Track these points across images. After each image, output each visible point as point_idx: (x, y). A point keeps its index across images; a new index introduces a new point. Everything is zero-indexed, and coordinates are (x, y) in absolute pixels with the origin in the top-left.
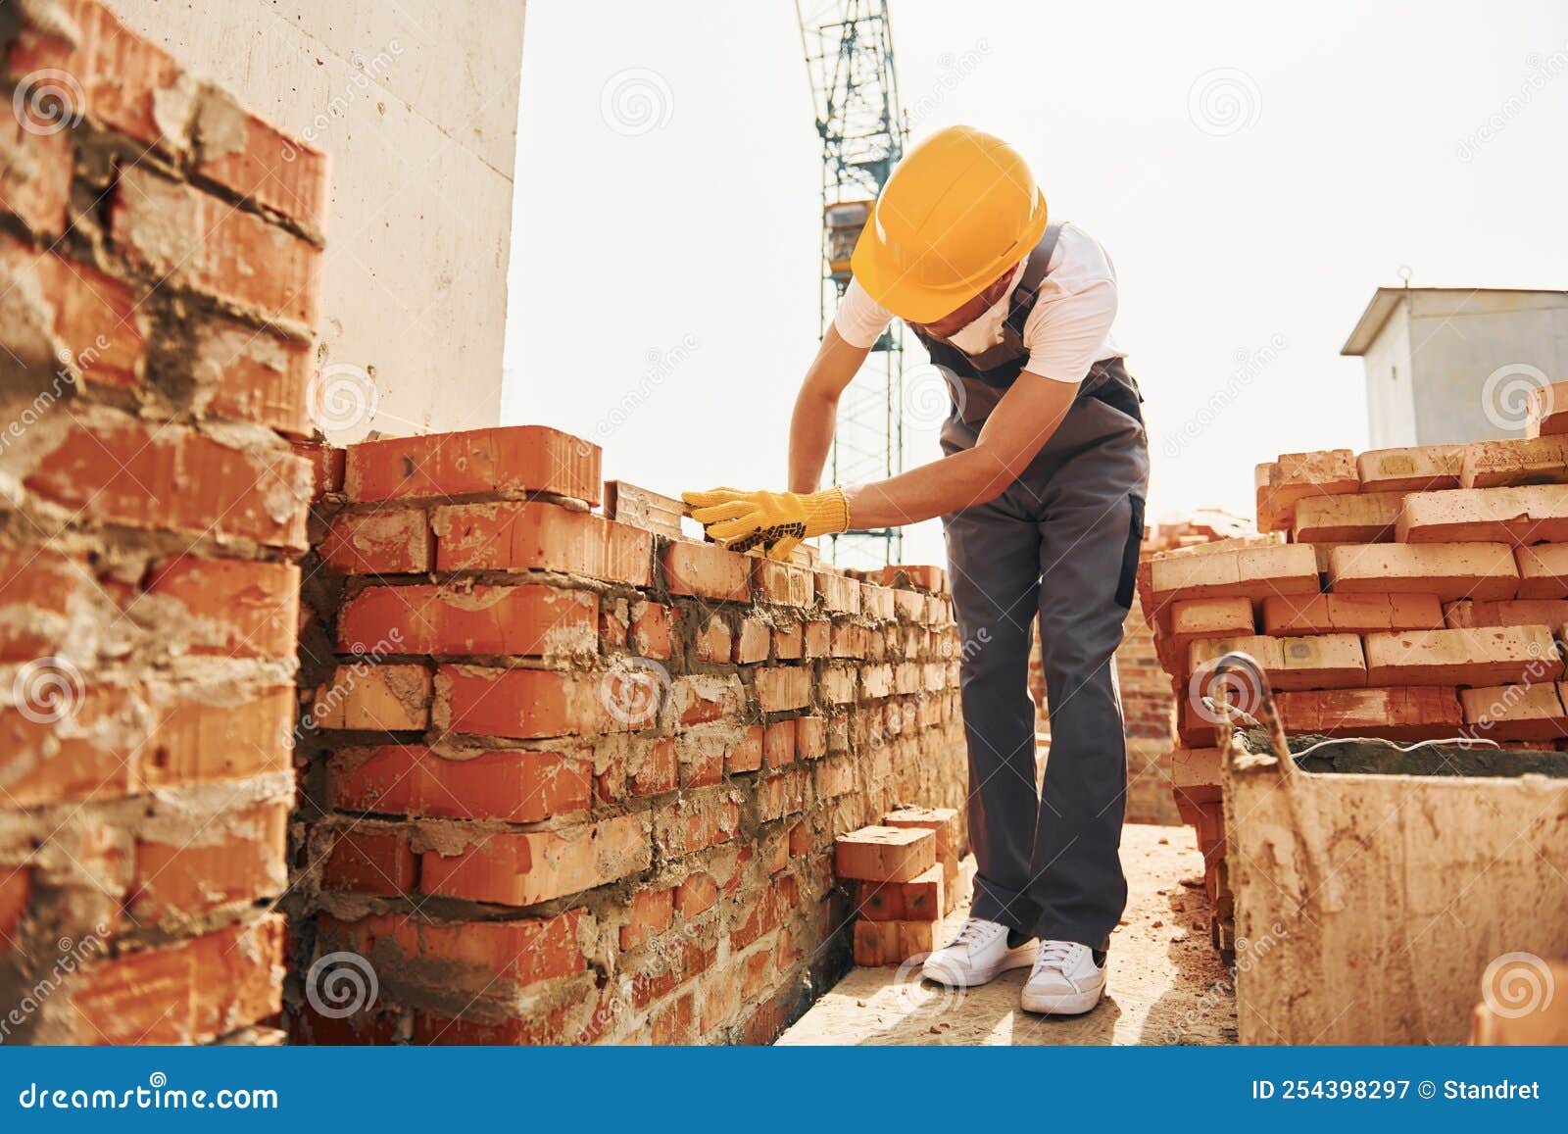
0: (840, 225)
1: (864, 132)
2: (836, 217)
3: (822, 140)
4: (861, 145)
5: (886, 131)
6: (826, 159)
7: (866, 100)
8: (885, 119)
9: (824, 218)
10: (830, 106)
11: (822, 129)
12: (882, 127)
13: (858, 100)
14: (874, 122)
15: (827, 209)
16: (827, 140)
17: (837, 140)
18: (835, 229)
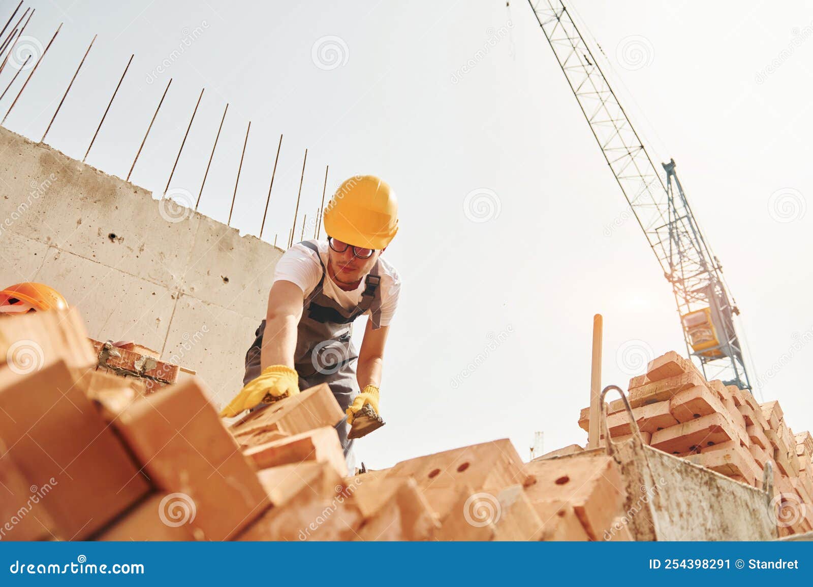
0: (693, 324)
1: (694, 273)
2: (689, 321)
3: (671, 283)
4: (694, 281)
5: (706, 270)
6: (675, 292)
7: (690, 258)
8: (703, 264)
9: (682, 323)
10: (671, 264)
11: (669, 277)
12: (702, 269)
13: (686, 259)
14: (697, 267)
15: (683, 317)
16: (674, 283)
17: (681, 281)
18: (690, 328)
